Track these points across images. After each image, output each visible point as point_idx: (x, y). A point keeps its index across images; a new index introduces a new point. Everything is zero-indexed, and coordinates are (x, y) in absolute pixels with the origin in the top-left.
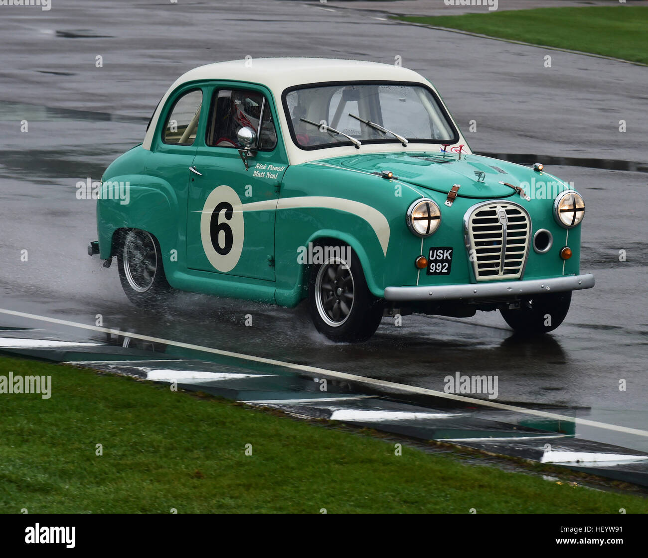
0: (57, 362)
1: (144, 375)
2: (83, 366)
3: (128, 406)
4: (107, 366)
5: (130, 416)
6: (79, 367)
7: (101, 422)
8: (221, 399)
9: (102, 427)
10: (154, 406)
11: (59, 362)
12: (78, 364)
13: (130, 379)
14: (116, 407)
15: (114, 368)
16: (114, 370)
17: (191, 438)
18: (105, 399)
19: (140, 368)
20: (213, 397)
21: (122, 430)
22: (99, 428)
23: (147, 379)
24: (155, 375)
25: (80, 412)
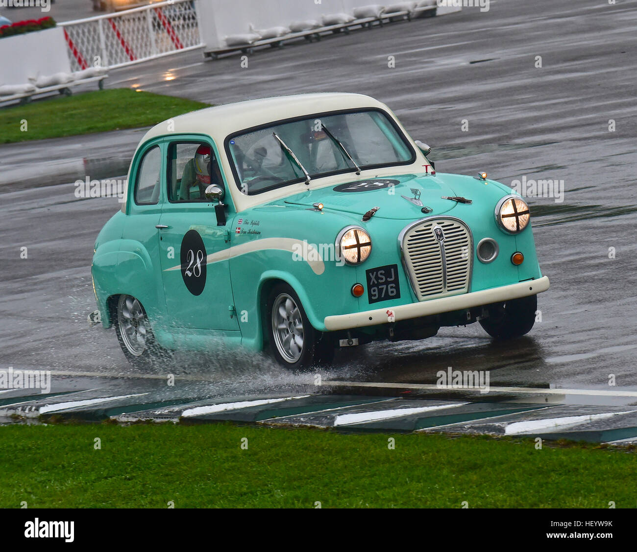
0: (410, 431)
1: (502, 430)
2: (437, 431)
3: (474, 467)
4: (462, 427)
5: (475, 477)
6: (433, 433)
7: (443, 490)
8: (584, 445)
9: (443, 495)
10: (502, 463)
11: (413, 431)
12: (432, 430)
13: (487, 438)
14: (461, 471)
15: (470, 428)
16: (469, 431)
17: (538, 492)
18: (450, 463)
19: (497, 424)
20: (574, 443)
21: (465, 495)
22: (441, 496)
23: (505, 434)
24: (513, 429)
25: (420, 483)
